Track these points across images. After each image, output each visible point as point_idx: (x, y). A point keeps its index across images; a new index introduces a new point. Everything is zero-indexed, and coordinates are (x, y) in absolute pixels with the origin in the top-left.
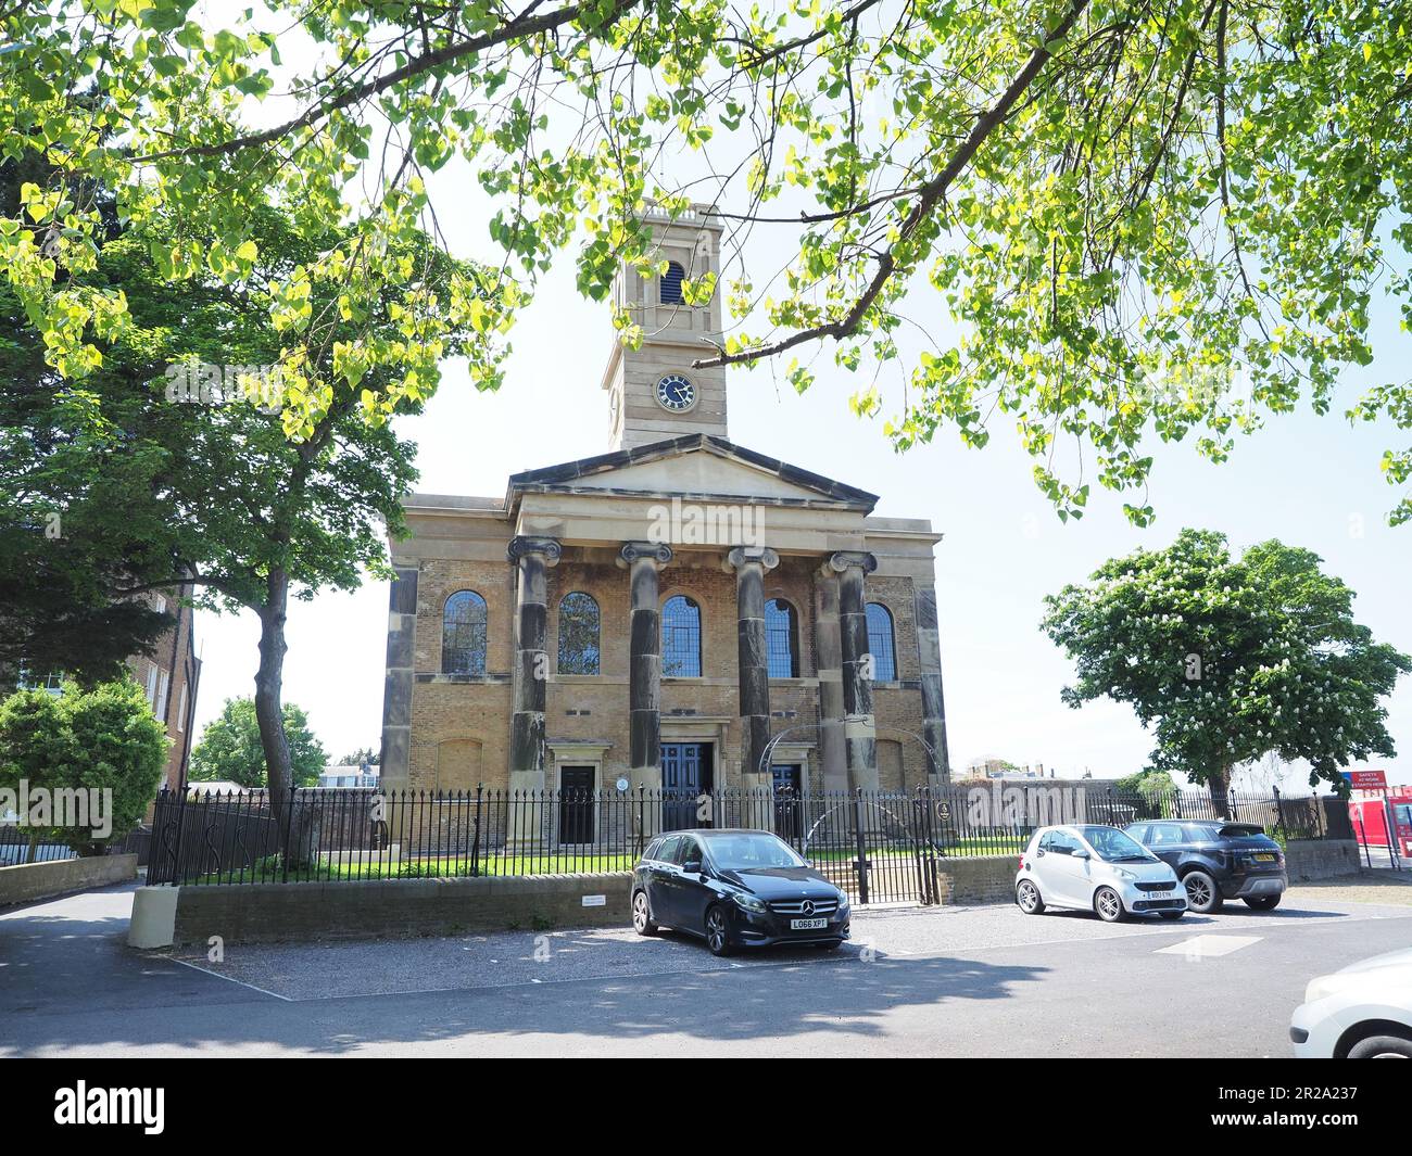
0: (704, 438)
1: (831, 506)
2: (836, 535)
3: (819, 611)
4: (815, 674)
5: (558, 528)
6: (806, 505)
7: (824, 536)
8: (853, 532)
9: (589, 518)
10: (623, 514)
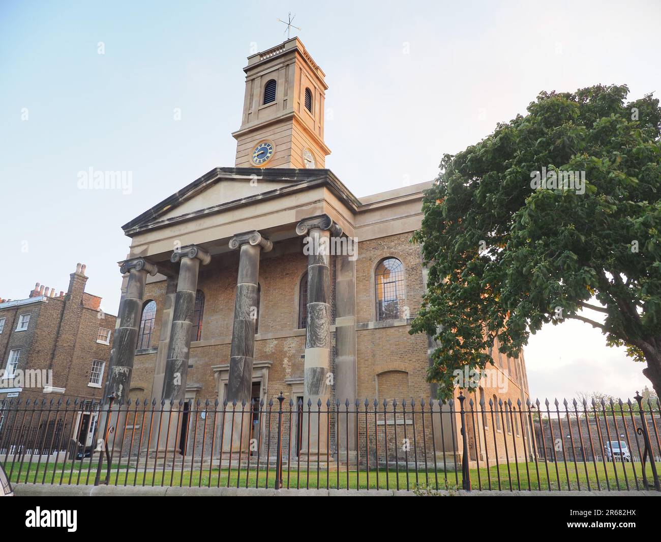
0: (218, 170)
1: (295, 188)
2: (304, 208)
3: (339, 273)
4: (333, 322)
5: (145, 251)
6: (278, 193)
7: (293, 212)
8: (315, 202)
9: (159, 240)
10: (177, 233)
